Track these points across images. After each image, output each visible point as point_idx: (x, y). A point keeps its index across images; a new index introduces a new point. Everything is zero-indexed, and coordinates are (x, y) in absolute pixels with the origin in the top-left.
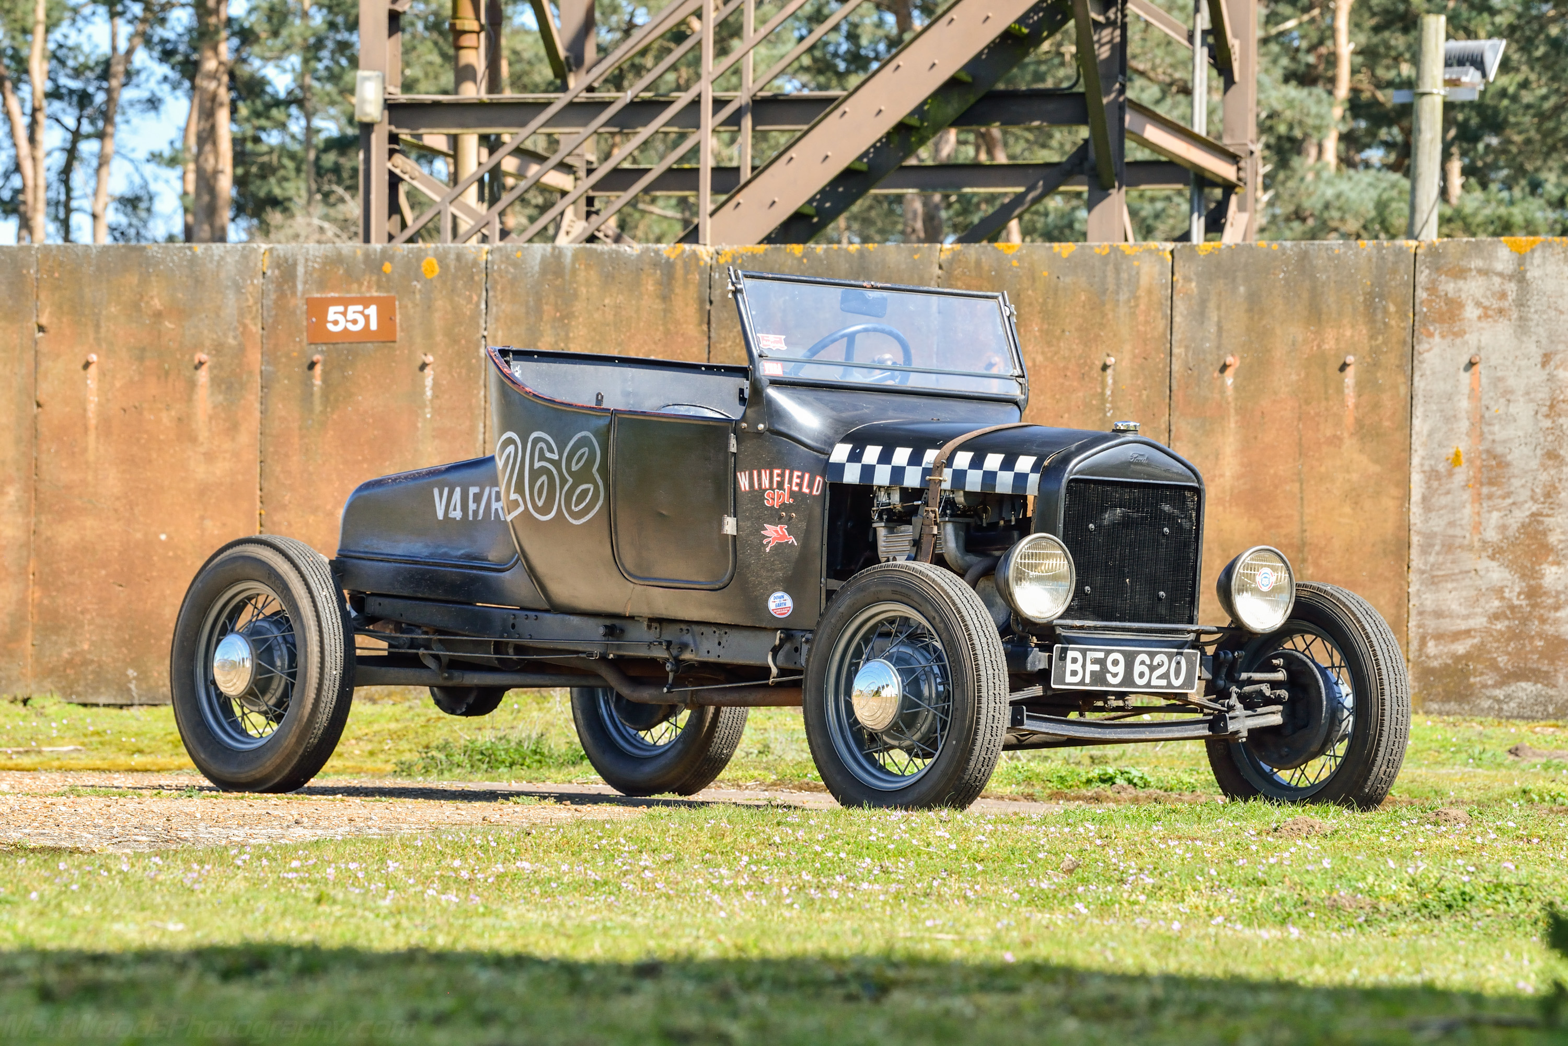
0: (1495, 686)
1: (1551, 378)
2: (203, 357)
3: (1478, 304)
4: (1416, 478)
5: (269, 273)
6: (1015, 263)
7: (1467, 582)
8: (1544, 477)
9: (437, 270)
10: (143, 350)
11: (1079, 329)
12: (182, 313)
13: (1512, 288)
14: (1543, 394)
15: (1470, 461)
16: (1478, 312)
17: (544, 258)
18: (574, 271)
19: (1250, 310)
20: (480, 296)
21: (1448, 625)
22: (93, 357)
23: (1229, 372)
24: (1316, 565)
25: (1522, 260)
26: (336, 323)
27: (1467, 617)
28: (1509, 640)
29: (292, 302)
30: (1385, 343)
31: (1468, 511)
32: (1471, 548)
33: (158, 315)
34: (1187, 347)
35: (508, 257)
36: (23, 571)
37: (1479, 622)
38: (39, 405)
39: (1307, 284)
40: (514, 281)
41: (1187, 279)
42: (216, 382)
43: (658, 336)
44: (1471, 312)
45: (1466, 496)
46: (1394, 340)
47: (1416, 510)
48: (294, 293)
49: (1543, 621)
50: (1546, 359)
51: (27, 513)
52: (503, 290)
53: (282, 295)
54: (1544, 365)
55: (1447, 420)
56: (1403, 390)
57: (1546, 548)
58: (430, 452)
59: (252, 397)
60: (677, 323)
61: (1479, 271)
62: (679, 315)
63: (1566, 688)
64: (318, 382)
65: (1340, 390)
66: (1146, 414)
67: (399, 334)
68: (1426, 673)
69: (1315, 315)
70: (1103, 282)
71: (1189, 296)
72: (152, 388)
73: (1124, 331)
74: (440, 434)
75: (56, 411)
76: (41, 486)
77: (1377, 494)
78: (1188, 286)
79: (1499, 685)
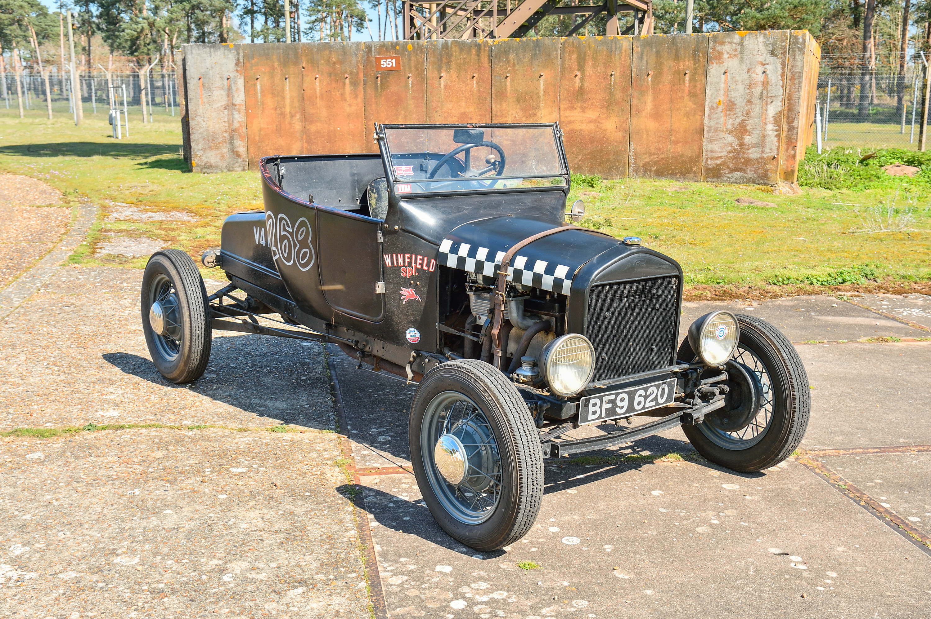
0: (728, 173)
1: (750, 77)
2: (347, 76)
3: (728, 53)
4: (707, 109)
5: (365, 50)
6: (585, 43)
7: (721, 141)
8: (746, 108)
9: (412, 48)
10: (331, 74)
11: (604, 63)
12: (341, 63)
13: (739, 48)
14: (747, 82)
15: (724, 103)
16: (728, 56)
17: (443, 44)
18: (451, 47)
19: (657, 56)
20: (424, 56)
21: (715, 155)
22: (317, 76)
23: (650, 76)
24: (675, 136)
25: (742, 39)
26: (384, 65)
27: (720, 152)
28: (733, 159)
29: (371, 59)
30: (698, 66)
31: (722, 119)
32: (723, 131)
33: (334, 63)
34: (637, 69)
35: (432, 44)
36: (302, 138)
37: (724, 154)
38: (304, 90)
39: (675, 47)
40: (434, 51)
41: (637, 47)
42: (351, 83)
43: (476, 67)
44: (726, 56)
45: (722, 115)
46: (701, 65)
47: (706, 119)
48: (371, 56)
49: (744, 153)
50: (749, 70)
51: (302, 122)
52: (431, 54)
53: (368, 56)
54: (748, 72)
55: (717, 91)
56: (704, 81)
57: (746, 131)
58: (411, 103)
59: (361, 87)
60: (482, 63)
61: (729, 43)
62: (482, 61)
63: (750, 174)
64: (379, 83)
65: (684, 82)
66: (624, 90)
67: (402, 68)
68: (707, 170)
69: (677, 58)
70: (611, 48)
71: (638, 52)
72: (334, 85)
73: (618, 64)
74: (414, 98)
75: (308, 92)
76: (305, 114)
77: (694, 114)
78: (638, 49)
79: (730, 173)
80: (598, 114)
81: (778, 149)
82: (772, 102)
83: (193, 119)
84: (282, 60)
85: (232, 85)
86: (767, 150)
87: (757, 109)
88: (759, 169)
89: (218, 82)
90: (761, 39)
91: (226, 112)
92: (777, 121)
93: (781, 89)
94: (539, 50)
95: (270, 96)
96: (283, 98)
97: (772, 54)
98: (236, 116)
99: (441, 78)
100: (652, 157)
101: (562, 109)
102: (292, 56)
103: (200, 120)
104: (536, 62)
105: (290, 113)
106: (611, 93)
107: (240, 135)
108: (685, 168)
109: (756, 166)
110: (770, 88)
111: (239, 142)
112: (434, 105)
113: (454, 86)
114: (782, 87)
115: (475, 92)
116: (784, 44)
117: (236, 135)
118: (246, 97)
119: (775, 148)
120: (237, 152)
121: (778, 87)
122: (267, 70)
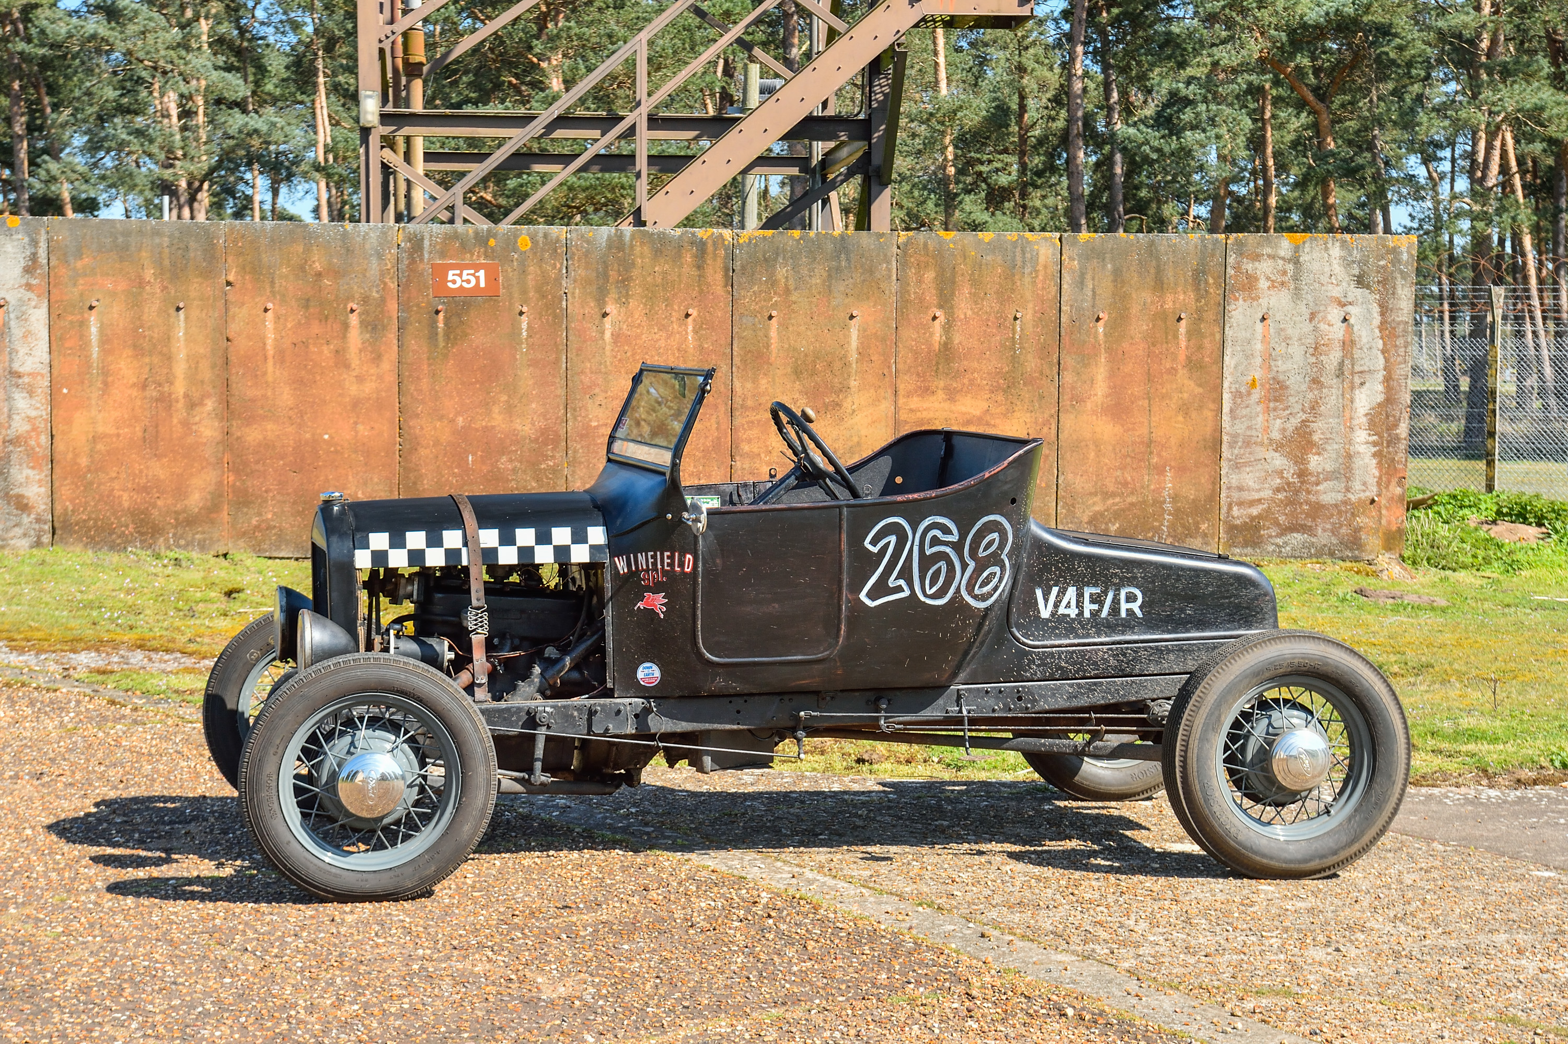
0: (1277, 536)
1: (1316, 329)
2: (355, 307)
3: (1268, 278)
4: (1226, 396)
5: (403, 245)
6: (951, 246)
7: (1260, 466)
8: (1310, 396)
9: (530, 245)
10: (308, 300)
11: (997, 293)
12: (337, 274)
13: (1290, 267)
14: (1310, 340)
15: (1262, 385)
16: (1269, 284)
17: (609, 238)
18: (632, 247)
19: (1115, 281)
20: (562, 264)
21: (1246, 496)
22: (270, 306)
23: (1101, 323)
24: (1159, 455)
25: (1297, 249)
26: (454, 282)
27: (1259, 490)
28: (1287, 505)
29: (421, 267)
30: (1206, 305)
31: (1260, 419)
32: (1262, 444)
33: (319, 275)
34: (1071, 306)
35: (582, 236)
36: (220, 461)
37: (1267, 493)
38: (228, 340)
39: (1154, 263)
40: (587, 254)
41: (1071, 259)
42: (364, 324)
43: (694, 294)
44: (1263, 284)
45: (1259, 409)
46: (1212, 302)
47: (1226, 418)
48: (422, 260)
49: (1308, 492)
50: (1312, 316)
51: (222, 420)
52: (579, 260)
53: (413, 261)
54: (1311, 321)
55: (1247, 357)
56: (1218, 337)
57: (1311, 444)
58: (526, 378)
59: (392, 336)
60: (709, 285)
61: (1269, 256)
62: (710, 279)
63: (1323, 537)
64: (441, 325)
65: (1176, 337)
66: (1043, 353)
67: (502, 291)
68: (1232, 529)
69: (1159, 285)
70: (1014, 259)
71: (1072, 271)
72: (316, 328)
73: (1028, 295)
74: (534, 363)
75: (242, 344)
76: (232, 400)
77: (1200, 408)
78: (1072, 264)
79: (1279, 535)
80: (985, 405)
81: (1379, 484)
82: (1362, 384)
84: (167, 262)
85: (13, 324)
86: (1357, 485)
87: (1332, 397)
88: (1341, 525)
90: (1336, 251)
92: (1372, 425)
93: (1381, 357)
94: (848, 260)
95: (129, 352)
96: (169, 358)
97: (1359, 282)
98: (21, 402)
99: (605, 315)
100: (1110, 501)
101: (901, 392)
102: (196, 251)
104: (840, 287)
105: (186, 396)
106: (1014, 358)
107: (31, 454)
108: (1183, 526)
109: (1335, 519)
110: (1357, 354)
111: (31, 473)
112: (586, 380)
113: (638, 337)
114: (1383, 352)
115: (691, 351)
116: (1382, 263)
117: (17, 453)
118: (55, 354)
119: (1372, 481)
120: (19, 497)
121: (1375, 351)
122: (122, 286)
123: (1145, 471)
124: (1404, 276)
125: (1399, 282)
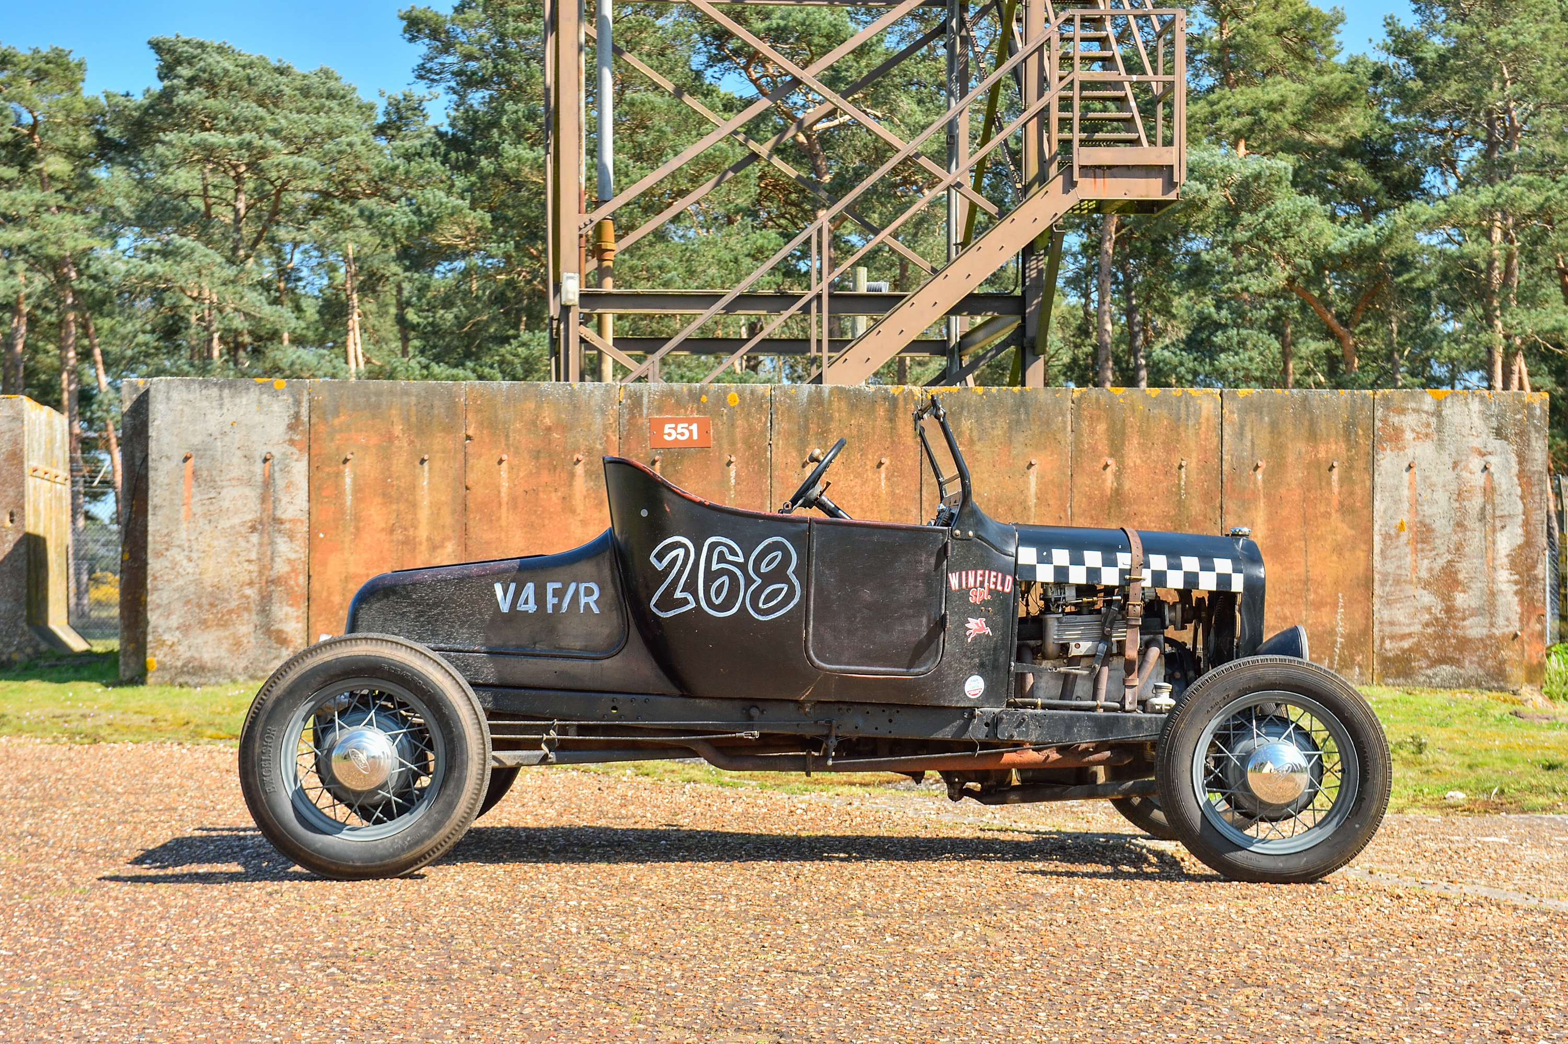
0: (1427, 668)
1: (1458, 477)
2: (580, 457)
3: (1413, 430)
4: (1377, 538)
5: (624, 402)
6: (1121, 400)
7: (1409, 604)
8: (1455, 538)
9: (738, 400)
10: (539, 452)
11: (1163, 443)
12: (565, 428)
13: (1433, 420)
14: (1453, 487)
15: (1410, 528)
16: (1414, 435)
17: (810, 394)
18: (830, 402)
19: (1272, 432)
20: (766, 418)
21: (1398, 630)
22: (505, 457)
23: (1260, 471)
24: (1316, 593)
25: (1439, 404)
26: (670, 435)
27: (1409, 625)
28: (1435, 639)
29: (640, 421)
30: (1356, 454)
31: (1409, 559)
32: (1411, 582)
33: (549, 429)
34: (1232, 455)
35: (785, 393)
37: (1417, 628)
38: (467, 488)
39: (1307, 416)
40: (789, 408)
42: (588, 473)
43: (887, 444)
44: (1409, 435)
45: (1408, 550)
46: (1362, 452)
47: (1377, 558)
48: (641, 415)
49: (1455, 627)
50: (1455, 465)
52: (782, 414)
53: (633, 416)
54: (1454, 469)
55: (1395, 502)
56: (1368, 483)
57: (1457, 582)
60: (900, 436)
61: (1413, 410)
62: (901, 431)
63: (1470, 669)
65: (1329, 483)
66: (1207, 497)
67: (713, 443)
68: (1385, 660)
69: (1313, 436)
70: (1178, 413)
71: (1232, 423)
72: (545, 477)
73: (1192, 445)
75: (479, 493)
76: (470, 543)
77: (1353, 549)
78: (1232, 416)
79: (1429, 667)
81: (1521, 620)
82: (1503, 527)
83: (159, 555)
84: (413, 419)
85: (277, 475)
86: (1501, 621)
87: (1475, 540)
88: (1487, 658)
89: (236, 467)
90: (1475, 405)
91: (255, 538)
92: (1514, 565)
93: (1520, 502)
94: (1027, 413)
95: (379, 500)
96: (413, 505)
97: (1497, 434)
98: (283, 546)
102: (441, 409)
103: (180, 557)
104: (1021, 438)
105: (429, 539)
106: (1180, 504)
107: (290, 593)
109: (1481, 652)
110: (1497, 500)
111: (289, 610)
113: (836, 483)
114: (1522, 498)
115: (884, 496)
116: (1518, 417)
117: (278, 592)
118: (313, 502)
119: (1515, 617)
120: (279, 632)
121: (1514, 497)
122: (374, 440)
123: (1303, 607)
124: (1538, 429)
125: (1534, 435)
